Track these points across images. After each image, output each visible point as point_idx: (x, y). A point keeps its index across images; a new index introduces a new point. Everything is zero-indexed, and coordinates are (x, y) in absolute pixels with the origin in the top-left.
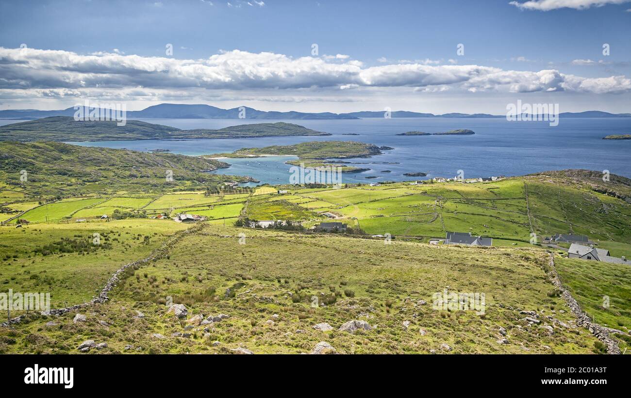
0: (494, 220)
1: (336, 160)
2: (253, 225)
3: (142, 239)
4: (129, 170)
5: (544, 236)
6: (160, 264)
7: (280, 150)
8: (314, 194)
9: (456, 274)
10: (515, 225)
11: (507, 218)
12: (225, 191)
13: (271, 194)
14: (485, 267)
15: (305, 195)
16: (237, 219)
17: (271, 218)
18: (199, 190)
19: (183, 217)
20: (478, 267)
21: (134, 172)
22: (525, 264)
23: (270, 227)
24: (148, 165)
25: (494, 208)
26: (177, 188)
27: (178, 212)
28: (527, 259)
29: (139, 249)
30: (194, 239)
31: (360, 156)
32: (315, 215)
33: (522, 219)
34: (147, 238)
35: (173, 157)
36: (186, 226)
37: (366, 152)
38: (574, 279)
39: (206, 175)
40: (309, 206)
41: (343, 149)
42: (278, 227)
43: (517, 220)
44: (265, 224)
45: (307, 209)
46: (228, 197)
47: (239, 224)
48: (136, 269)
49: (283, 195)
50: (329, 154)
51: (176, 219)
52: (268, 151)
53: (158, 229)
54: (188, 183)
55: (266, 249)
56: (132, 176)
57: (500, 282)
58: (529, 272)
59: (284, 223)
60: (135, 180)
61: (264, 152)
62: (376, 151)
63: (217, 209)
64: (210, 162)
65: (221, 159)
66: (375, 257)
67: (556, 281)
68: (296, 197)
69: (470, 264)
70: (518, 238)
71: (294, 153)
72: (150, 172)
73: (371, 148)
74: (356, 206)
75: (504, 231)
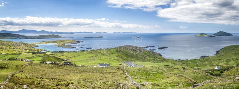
0: (110, 59)
1: (68, 45)
2: (45, 63)
3: (16, 66)
4: (13, 47)
5: (122, 62)
6: (21, 73)
7: (53, 42)
8: (62, 54)
9: (102, 75)
10: (115, 60)
11: (113, 59)
12: (37, 53)
13: (50, 54)
14: (109, 72)
15: (59, 54)
16: (40, 61)
17: (50, 61)
18: (30, 53)
19: (26, 60)
20: (107, 72)
21: (14, 48)
22: (119, 70)
23: (50, 64)
24: (18, 46)
25: (110, 56)
26: (25, 52)
27: (25, 59)
28: (119, 69)
29: (15, 69)
30: (29, 67)
31: (75, 44)
32: (62, 60)
33: (117, 58)
34: (17, 66)
35: (24, 43)
36: (27, 63)
37: (76, 42)
38: (130, 72)
39: (33, 49)
40: (60, 57)
41: (70, 42)
42: (52, 64)
43: (116, 59)
44: (48, 62)
45: (60, 58)
46: (38, 55)
47: (41, 63)
48: (14, 74)
49: (53, 54)
50: (66, 43)
51: (24, 61)
52: (49, 42)
53: (20, 64)
54: (28, 51)
55: (49, 70)
56: (14, 49)
57: (113, 76)
58: (120, 72)
59: (54, 62)
60: (14, 50)
61: (48, 42)
62: (78, 42)
63: (35, 58)
64: (34, 45)
65: (37, 44)
66: (79, 72)
67: (126, 73)
68: (57, 55)
69: (105, 72)
70: (116, 63)
71: (56, 43)
72: (18, 47)
73: (77, 41)
74: (74, 57)
75: (113, 62)
